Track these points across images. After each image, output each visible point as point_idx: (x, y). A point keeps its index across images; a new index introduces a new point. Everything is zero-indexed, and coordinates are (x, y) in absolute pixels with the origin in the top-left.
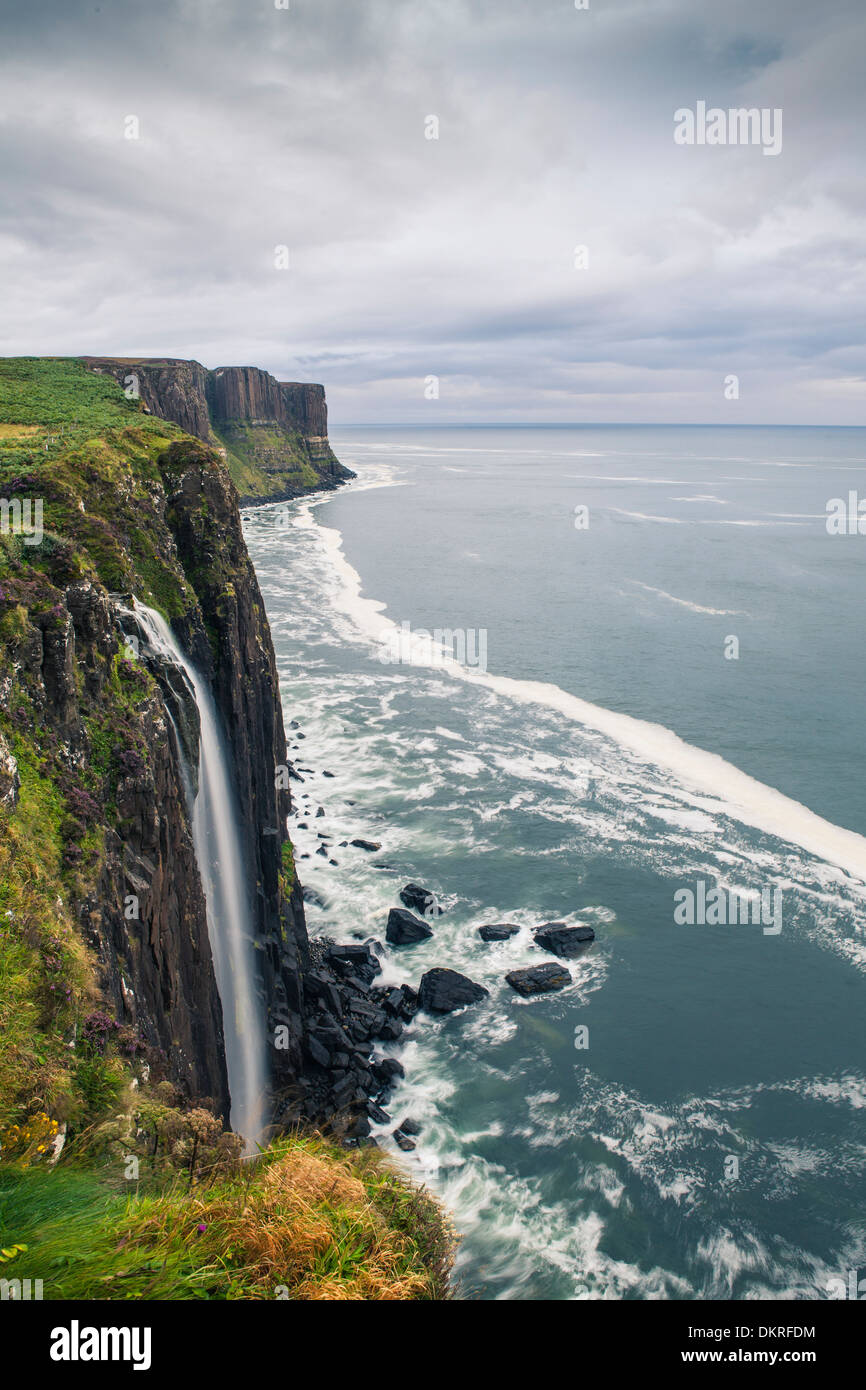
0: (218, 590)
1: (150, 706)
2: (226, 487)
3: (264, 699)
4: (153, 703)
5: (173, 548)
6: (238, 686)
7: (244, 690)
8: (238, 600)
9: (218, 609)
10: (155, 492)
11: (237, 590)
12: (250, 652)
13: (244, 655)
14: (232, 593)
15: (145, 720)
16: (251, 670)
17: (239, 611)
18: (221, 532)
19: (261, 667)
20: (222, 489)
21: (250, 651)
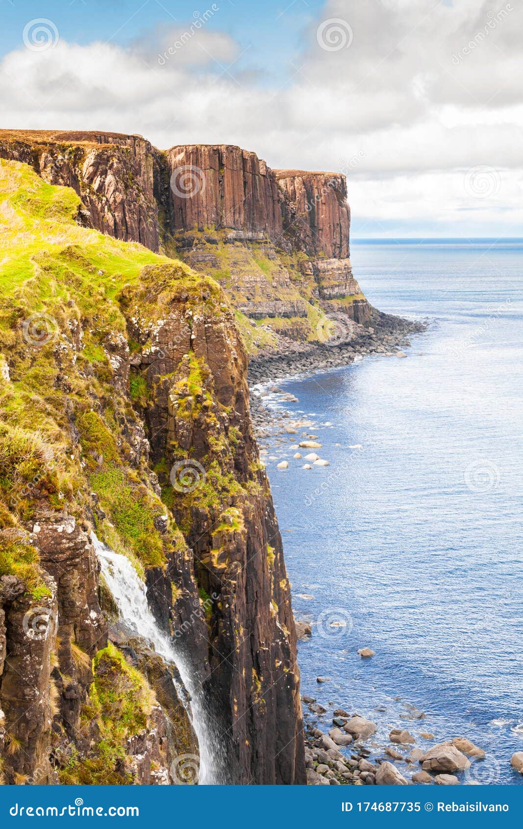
0: (214, 520)
1: (149, 744)
2: (230, 342)
3: (278, 717)
4: (152, 738)
5: (143, 444)
6: (243, 693)
7: (249, 699)
8: (248, 539)
9: (216, 553)
10: (113, 349)
11: (247, 521)
12: (261, 631)
13: (252, 638)
14: (241, 528)
15: (141, 770)
16: (263, 663)
17: (248, 558)
18: (221, 420)
19: (276, 656)
20: (224, 345)
21: (261, 629)
